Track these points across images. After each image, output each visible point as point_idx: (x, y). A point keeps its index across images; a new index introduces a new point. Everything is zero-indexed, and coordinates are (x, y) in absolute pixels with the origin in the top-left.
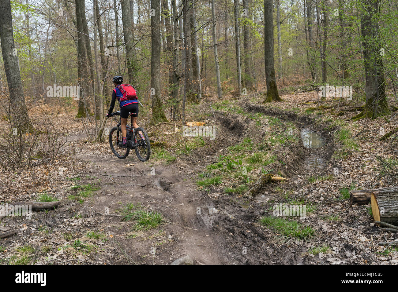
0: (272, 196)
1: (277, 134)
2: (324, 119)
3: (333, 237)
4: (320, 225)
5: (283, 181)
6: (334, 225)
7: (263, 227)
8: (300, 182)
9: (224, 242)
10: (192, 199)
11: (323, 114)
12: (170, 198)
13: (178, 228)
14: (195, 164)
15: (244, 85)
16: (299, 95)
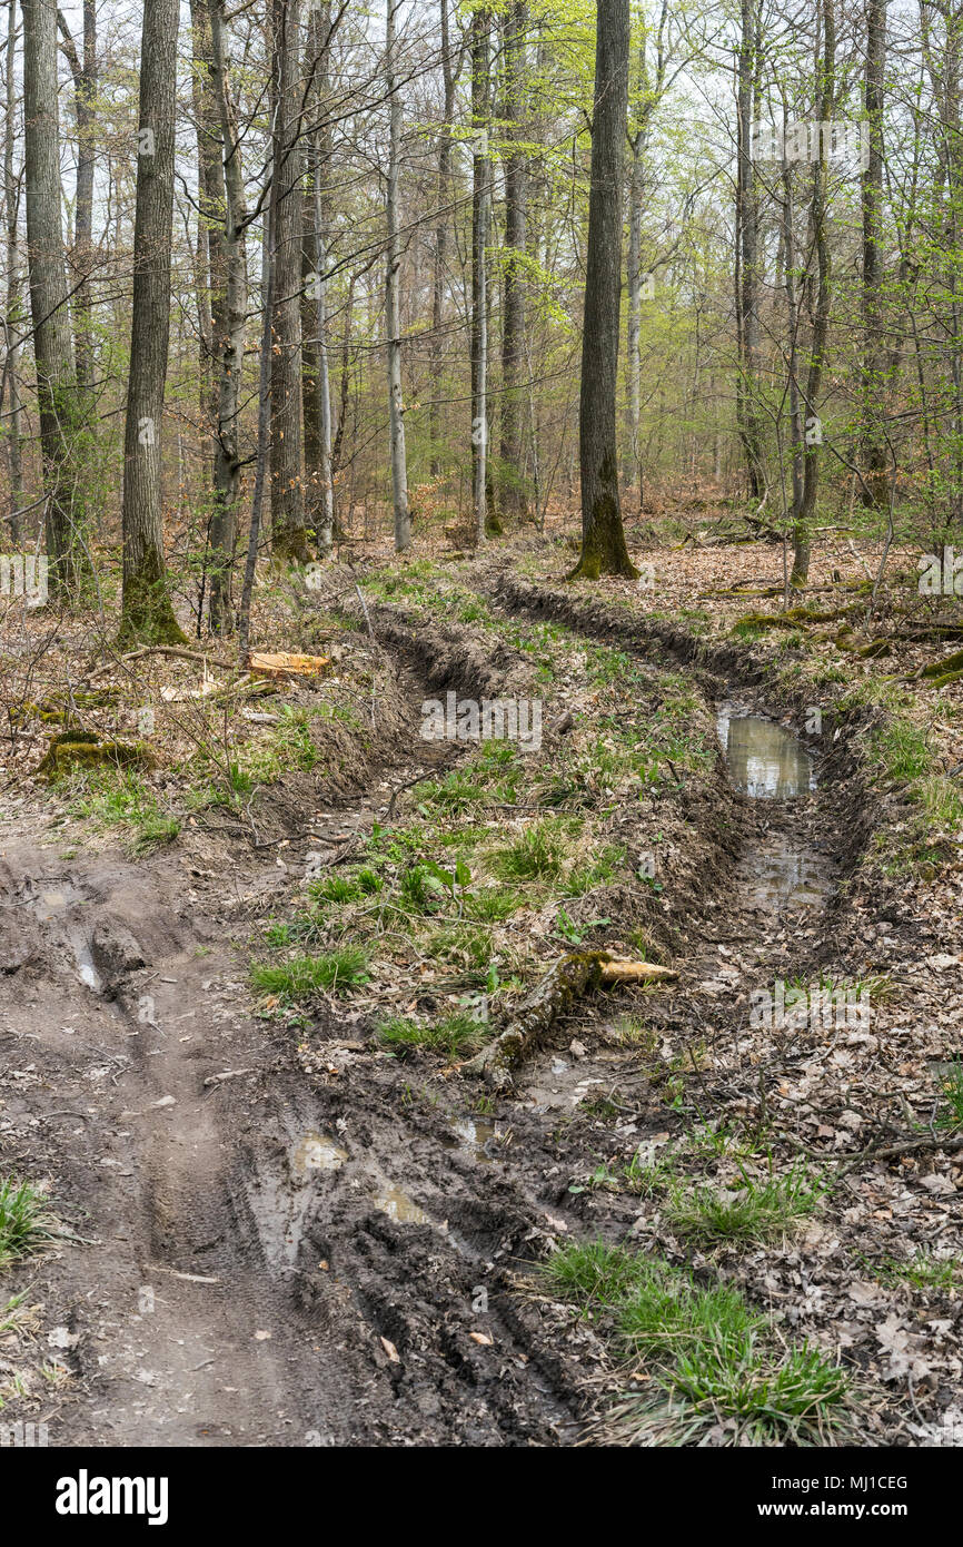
0: (602, 1064)
1: (619, 722)
2: (812, 668)
4: (861, 1315)
5: (654, 984)
6: (942, 1326)
7: (559, 1307)
8: (728, 989)
9: (343, 1418)
10: (221, 1076)
11: (808, 646)
12: (114, 1053)
13: (117, 1279)
14: (264, 854)
15: (497, 505)
16: (701, 557)
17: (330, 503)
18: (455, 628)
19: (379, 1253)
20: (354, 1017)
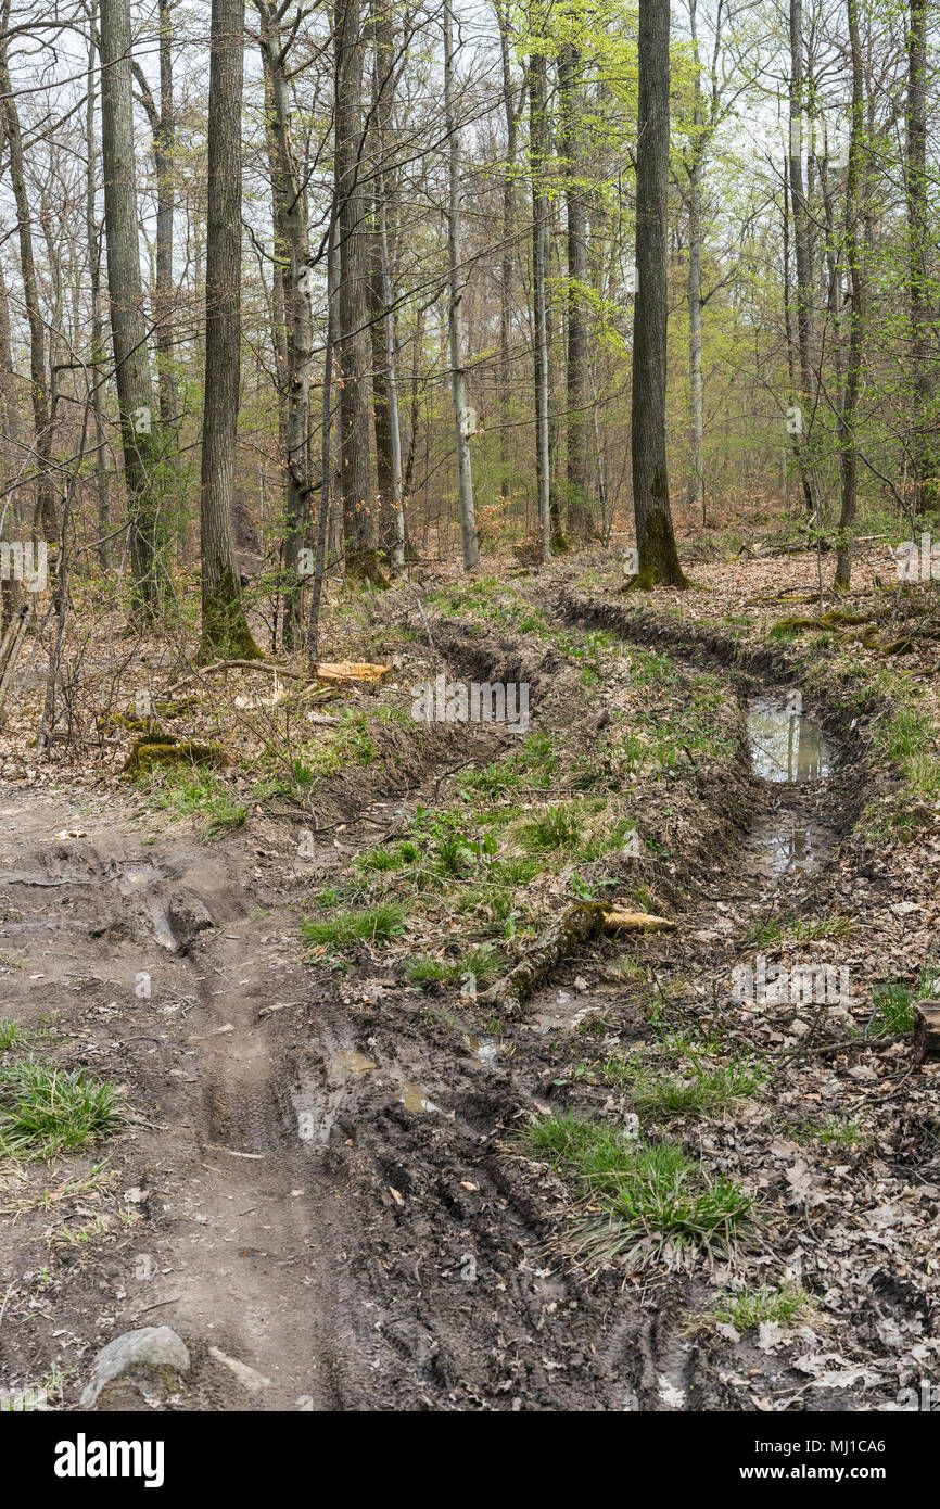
0: (600, 996)
1: (655, 718)
2: (839, 665)
3: (831, 1232)
4: (778, 1164)
5: (654, 932)
6: (841, 1170)
7: (534, 1164)
8: (720, 937)
9: (355, 1241)
10: (273, 1007)
11: (836, 645)
12: (184, 994)
13: (180, 1154)
14: (323, 837)
15: (563, 524)
16: (754, 567)
17: (401, 525)
18: (512, 637)
19: (394, 1132)
20: (390, 962)
